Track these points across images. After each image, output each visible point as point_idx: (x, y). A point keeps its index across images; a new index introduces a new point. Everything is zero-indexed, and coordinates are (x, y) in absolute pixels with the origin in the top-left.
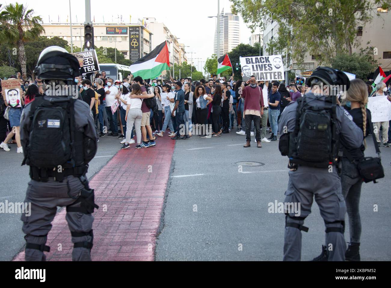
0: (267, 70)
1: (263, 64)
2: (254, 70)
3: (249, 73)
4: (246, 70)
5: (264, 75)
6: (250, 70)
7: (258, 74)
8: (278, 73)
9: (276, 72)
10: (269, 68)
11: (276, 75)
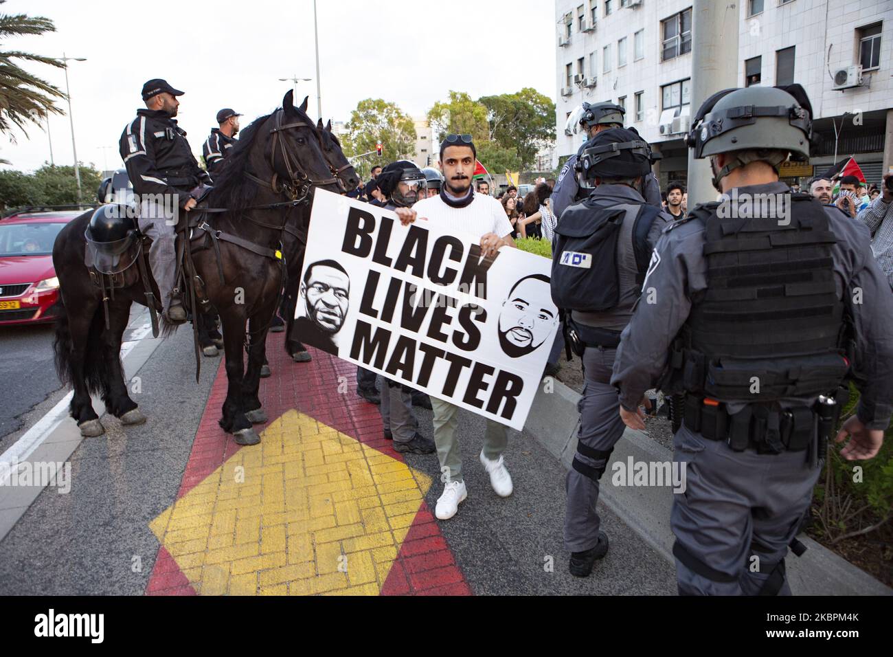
0: (443, 338)
1: (439, 289)
2: (366, 307)
3: (337, 311)
4: (325, 288)
5: (420, 356)
6: (347, 296)
7: (384, 335)
8: (504, 376)
9: (490, 370)
10: (461, 329)
11: (485, 386)
